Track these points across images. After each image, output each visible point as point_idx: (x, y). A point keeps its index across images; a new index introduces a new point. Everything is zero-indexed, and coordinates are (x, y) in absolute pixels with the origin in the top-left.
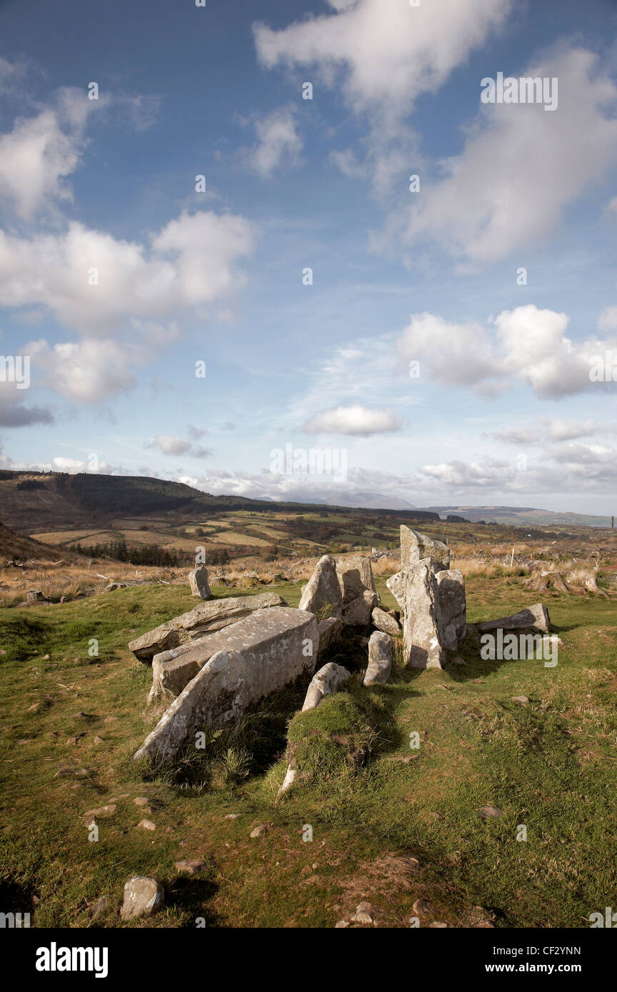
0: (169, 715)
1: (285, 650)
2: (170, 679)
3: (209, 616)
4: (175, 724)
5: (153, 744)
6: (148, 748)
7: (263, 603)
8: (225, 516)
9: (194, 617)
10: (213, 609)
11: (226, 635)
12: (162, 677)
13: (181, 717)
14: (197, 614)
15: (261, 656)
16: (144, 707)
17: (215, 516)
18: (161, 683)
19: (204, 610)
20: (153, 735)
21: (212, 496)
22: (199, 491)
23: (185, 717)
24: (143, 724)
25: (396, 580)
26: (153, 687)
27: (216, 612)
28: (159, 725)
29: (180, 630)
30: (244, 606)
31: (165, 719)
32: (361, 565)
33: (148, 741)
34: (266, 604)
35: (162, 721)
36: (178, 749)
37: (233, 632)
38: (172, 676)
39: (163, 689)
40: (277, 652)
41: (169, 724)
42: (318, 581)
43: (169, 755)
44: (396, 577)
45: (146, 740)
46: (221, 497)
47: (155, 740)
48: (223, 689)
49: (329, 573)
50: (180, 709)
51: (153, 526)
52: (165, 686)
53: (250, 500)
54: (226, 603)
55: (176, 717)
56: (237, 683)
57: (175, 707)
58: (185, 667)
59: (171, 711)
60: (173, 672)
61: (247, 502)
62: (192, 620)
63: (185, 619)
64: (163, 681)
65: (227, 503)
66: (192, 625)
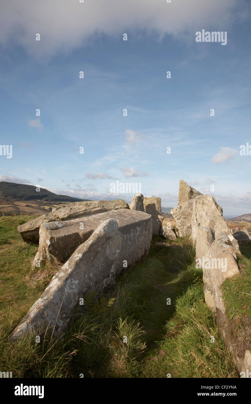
0: (59, 279)
1: (138, 235)
2: (56, 245)
3: (78, 211)
4: (67, 290)
5: (40, 315)
6: (33, 321)
7: (115, 206)
8: (61, 203)
9: (68, 211)
10: (81, 207)
11: (98, 218)
12: (48, 243)
13: (74, 282)
14: (69, 209)
15: (125, 236)
16: (28, 272)
17: (57, 203)
18: (47, 249)
19: (75, 207)
20: (40, 302)
21: (57, 195)
22: (51, 193)
23: (77, 282)
24: (26, 287)
25: (177, 210)
26: (38, 253)
27: (83, 209)
28: (48, 291)
29: (57, 219)
30: (103, 206)
31: (55, 284)
32: (156, 201)
33: (33, 311)
34: (117, 207)
35: (50, 286)
36: (68, 320)
37: (103, 218)
38: (58, 243)
39: (48, 255)
40: (134, 236)
41: (61, 290)
42: (136, 205)
43: (60, 329)
44: (177, 208)
45: (31, 309)
46: (60, 196)
47: (44, 310)
48: (107, 257)
49: (140, 202)
50: (72, 272)
51: (31, 205)
52: (50, 252)
53: (72, 198)
54: (91, 204)
55: (68, 282)
56: (115, 253)
57: (66, 270)
58: (69, 236)
59: (62, 274)
60: (59, 239)
61: (71, 198)
62: (66, 213)
63: (61, 212)
64: (49, 247)
65: (63, 198)
66: (66, 216)
